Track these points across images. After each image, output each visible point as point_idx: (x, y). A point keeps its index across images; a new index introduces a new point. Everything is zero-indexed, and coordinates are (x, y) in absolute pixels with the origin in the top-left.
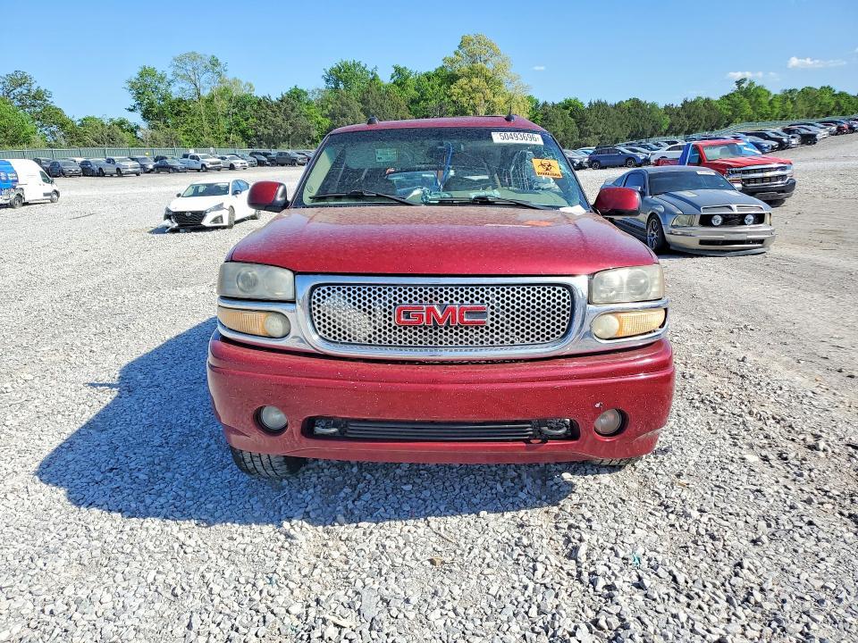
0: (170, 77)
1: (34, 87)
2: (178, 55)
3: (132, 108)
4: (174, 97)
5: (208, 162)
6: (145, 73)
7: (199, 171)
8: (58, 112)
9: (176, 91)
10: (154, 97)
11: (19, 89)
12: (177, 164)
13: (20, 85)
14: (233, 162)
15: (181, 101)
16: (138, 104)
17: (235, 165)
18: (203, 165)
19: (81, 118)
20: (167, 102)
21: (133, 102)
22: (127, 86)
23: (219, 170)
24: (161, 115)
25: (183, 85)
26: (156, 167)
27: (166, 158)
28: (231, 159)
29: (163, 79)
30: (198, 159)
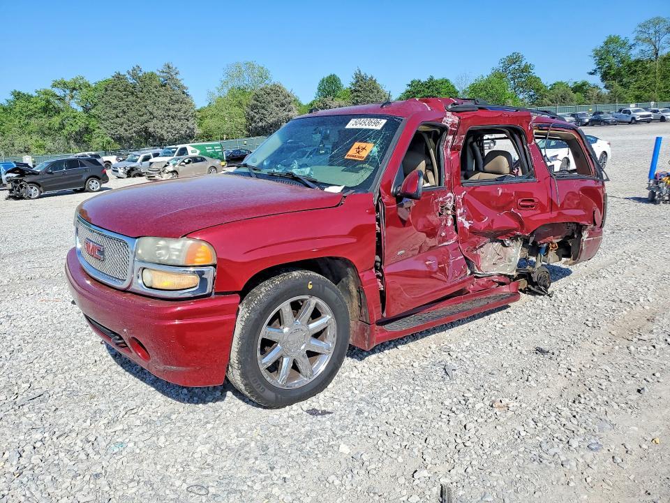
0: (631, 42)
1: (523, 63)
2: (643, 21)
3: (593, 72)
4: (633, 58)
5: (638, 116)
6: (611, 41)
7: (630, 123)
8: (537, 79)
9: (635, 54)
10: (614, 61)
11: (513, 66)
12: (610, 118)
13: (514, 63)
14: (664, 114)
15: (638, 61)
16: (599, 68)
17: (666, 118)
18: (633, 118)
19: (552, 83)
20: (625, 63)
21: (595, 67)
22: (592, 54)
23: (648, 122)
24: (618, 76)
25: (643, 48)
26: (591, 121)
27: (602, 113)
28: (663, 111)
29: (625, 44)
30: (630, 113)
